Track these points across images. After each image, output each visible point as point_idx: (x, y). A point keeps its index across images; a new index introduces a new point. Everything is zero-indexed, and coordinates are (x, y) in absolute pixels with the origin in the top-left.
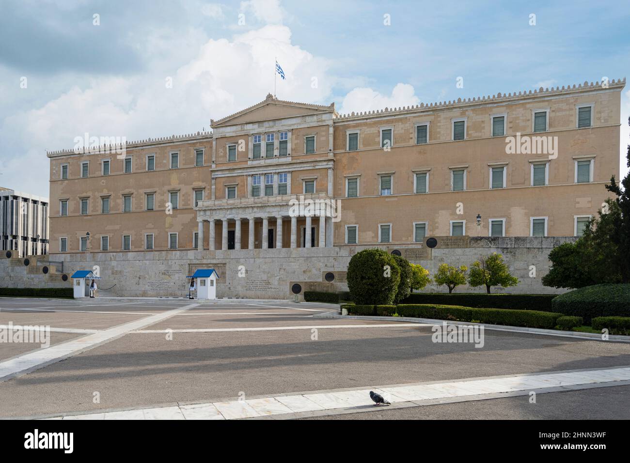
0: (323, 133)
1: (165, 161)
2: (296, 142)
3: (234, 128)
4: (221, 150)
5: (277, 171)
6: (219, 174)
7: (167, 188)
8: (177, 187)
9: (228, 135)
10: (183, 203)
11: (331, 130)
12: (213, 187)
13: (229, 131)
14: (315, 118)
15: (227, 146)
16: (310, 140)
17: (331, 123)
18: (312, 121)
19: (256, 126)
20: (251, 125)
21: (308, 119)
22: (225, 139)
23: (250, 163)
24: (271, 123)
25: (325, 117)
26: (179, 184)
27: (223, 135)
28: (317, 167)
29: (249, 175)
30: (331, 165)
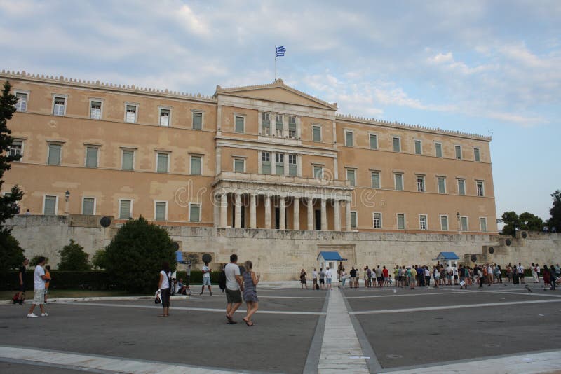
0: (328, 126)
1: (151, 116)
2: (304, 128)
3: (242, 100)
4: (227, 119)
5: (289, 152)
6: (226, 143)
7: (152, 147)
8: (168, 148)
9: (235, 105)
10: (175, 167)
11: (334, 125)
12: (219, 156)
13: (236, 102)
14: (321, 111)
15: (235, 116)
16: (317, 129)
17: (334, 119)
18: (318, 113)
19: (266, 104)
20: (260, 102)
21: (315, 111)
22: (231, 109)
23: (260, 139)
24: (281, 106)
25: (329, 113)
26: (171, 144)
27: (230, 104)
28: (325, 155)
29: (260, 151)
30: (335, 155)
